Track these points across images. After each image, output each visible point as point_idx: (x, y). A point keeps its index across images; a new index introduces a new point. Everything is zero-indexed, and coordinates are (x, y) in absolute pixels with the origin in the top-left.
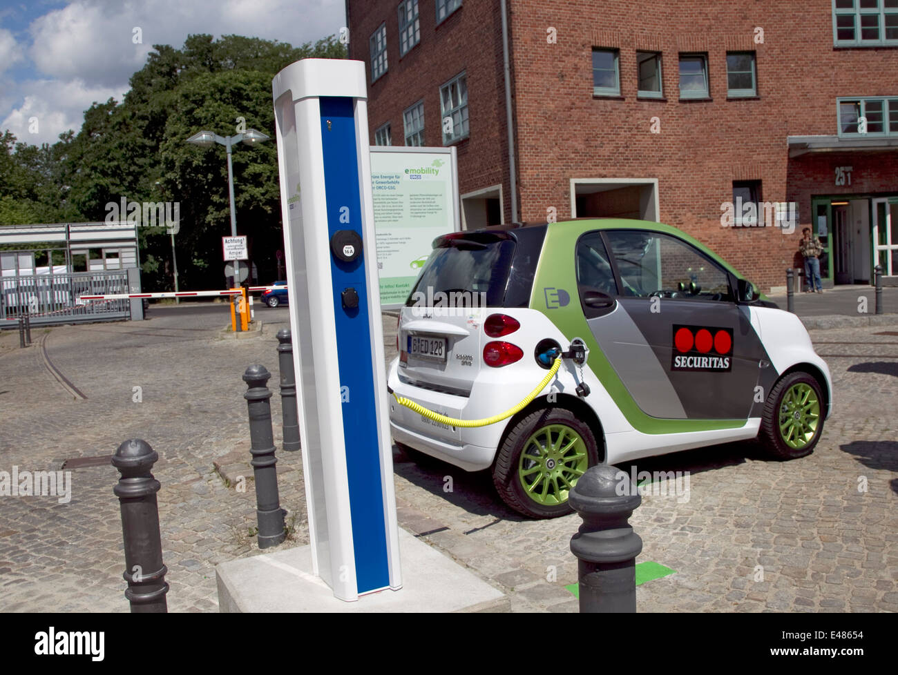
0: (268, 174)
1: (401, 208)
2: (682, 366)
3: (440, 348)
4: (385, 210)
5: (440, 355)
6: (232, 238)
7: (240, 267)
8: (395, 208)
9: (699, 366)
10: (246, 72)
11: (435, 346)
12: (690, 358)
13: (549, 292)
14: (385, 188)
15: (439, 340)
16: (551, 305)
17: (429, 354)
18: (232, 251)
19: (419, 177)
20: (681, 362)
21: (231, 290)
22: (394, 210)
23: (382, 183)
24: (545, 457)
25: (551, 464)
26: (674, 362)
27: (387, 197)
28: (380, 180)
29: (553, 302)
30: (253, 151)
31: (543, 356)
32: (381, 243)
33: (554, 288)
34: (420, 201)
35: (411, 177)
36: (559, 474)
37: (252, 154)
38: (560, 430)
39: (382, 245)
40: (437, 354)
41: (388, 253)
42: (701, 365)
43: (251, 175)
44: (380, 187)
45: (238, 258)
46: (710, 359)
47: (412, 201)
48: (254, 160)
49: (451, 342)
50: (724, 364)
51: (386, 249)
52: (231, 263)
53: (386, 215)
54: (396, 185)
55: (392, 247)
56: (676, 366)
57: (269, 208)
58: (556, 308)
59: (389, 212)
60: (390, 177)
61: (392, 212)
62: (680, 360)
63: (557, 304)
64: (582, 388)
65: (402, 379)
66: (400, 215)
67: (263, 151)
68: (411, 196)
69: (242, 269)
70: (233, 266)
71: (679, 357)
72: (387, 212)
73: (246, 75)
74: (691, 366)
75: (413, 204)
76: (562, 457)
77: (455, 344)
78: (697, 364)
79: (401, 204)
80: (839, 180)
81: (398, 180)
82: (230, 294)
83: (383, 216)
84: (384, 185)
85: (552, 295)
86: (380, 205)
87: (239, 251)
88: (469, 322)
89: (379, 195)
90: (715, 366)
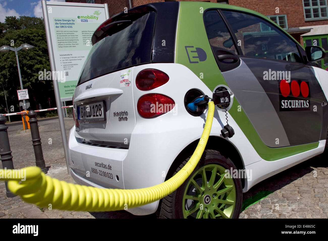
0: (43, 68)
1: (77, 39)
2: (286, 107)
3: (100, 110)
4: (67, 40)
5: (100, 115)
6: (21, 91)
7: (26, 102)
8: (73, 39)
9: (294, 107)
10: (31, 29)
11: (96, 109)
12: (290, 101)
13: (189, 50)
14: (66, 27)
15: (98, 104)
16: (193, 60)
17: (92, 117)
18: (22, 96)
19: (86, 21)
20: (285, 104)
21: (22, 112)
22: (73, 40)
23: (64, 24)
24: (202, 194)
25: (208, 200)
26: (281, 105)
27: (68, 33)
28: (62, 22)
29: (194, 57)
30: (36, 60)
31: (191, 105)
32: (66, 60)
33: (193, 47)
34: (88, 35)
35: (82, 21)
36: (215, 207)
37: (36, 61)
38: (212, 168)
39: (67, 61)
40: (97, 116)
41: (71, 66)
42: (295, 106)
43: (36, 69)
44: (63, 27)
45: (25, 99)
46: (300, 101)
47: (84, 35)
48: (37, 63)
49: (108, 103)
50: (307, 105)
51: (70, 64)
52: (22, 101)
53: (68, 43)
54: (73, 25)
55: (74, 62)
56: (282, 107)
57: (44, 82)
58: (197, 62)
59: (70, 41)
60: (69, 21)
61: (71, 41)
62: (284, 103)
63: (198, 60)
64: (227, 130)
65: (79, 140)
66: (76, 43)
67: (40, 60)
68: (82, 32)
69: (27, 103)
70: (23, 102)
71: (283, 101)
72: (69, 41)
73: (31, 31)
74: (290, 107)
75: (84, 37)
76: (215, 192)
77: (112, 104)
78: (293, 106)
79: (77, 37)
80: (263, 48)
81: (74, 22)
82: (22, 114)
83: (66, 43)
84: (65, 25)
85: (192, 52)
86: (64, 37)
87: (25, 95)
88: (121, 82)
89: (62, 31)
90: (302, 107)
